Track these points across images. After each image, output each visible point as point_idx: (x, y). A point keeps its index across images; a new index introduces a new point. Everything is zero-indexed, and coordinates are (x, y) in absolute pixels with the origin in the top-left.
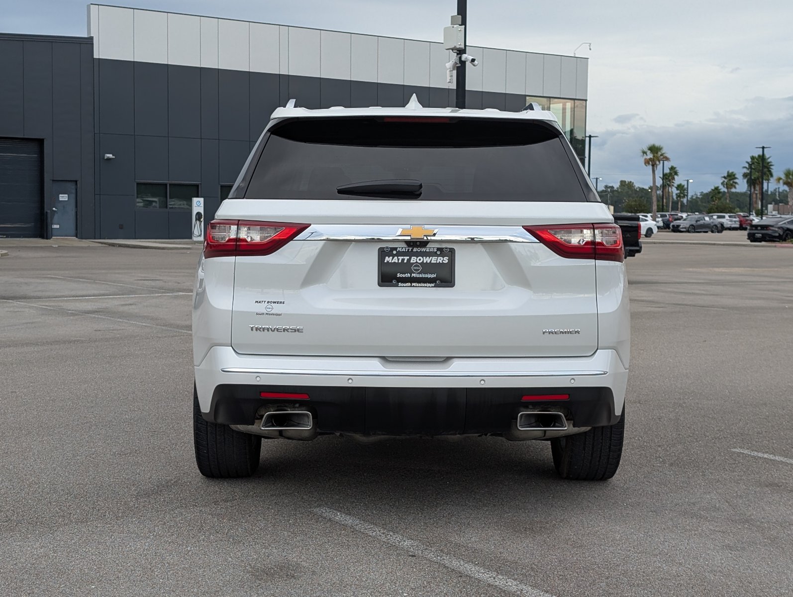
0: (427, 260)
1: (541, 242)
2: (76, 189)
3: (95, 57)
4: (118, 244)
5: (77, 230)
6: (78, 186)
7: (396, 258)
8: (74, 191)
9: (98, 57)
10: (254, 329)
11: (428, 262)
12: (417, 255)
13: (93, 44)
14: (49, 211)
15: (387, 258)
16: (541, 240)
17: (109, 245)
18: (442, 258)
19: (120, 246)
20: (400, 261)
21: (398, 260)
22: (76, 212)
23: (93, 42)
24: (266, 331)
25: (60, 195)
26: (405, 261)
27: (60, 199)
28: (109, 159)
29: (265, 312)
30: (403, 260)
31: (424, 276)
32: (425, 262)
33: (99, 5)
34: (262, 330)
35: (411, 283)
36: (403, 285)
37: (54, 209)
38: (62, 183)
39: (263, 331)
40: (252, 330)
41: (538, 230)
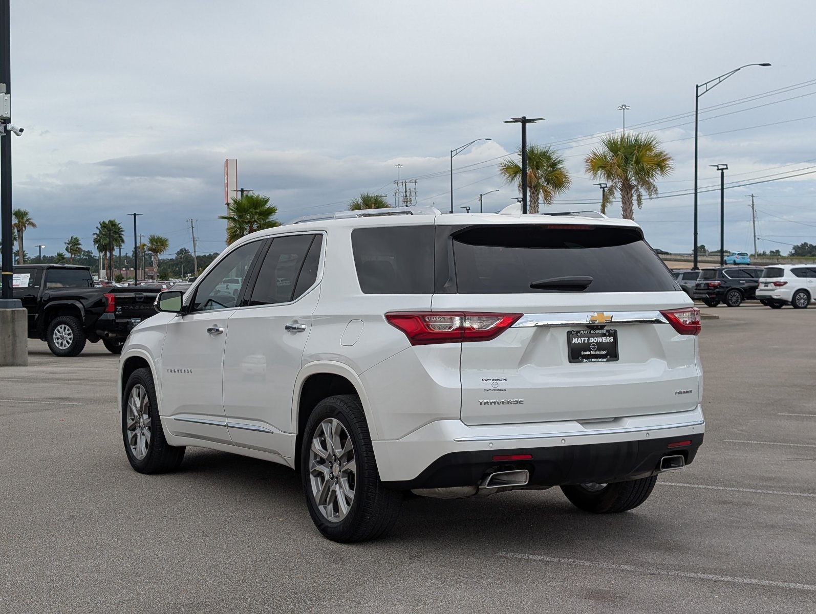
1: (670, 323)
10: (483, 403)
11: (601, 341)
12: (593, 336)
15: (574, 339)
18: (609, 338)
20: (583, 342)
21: (581, 340)
24: (493, 404)
29: (492, 388)
30: (585, 340)
31: (599, 353)
32: (598, 341)
34: (489, 403)
35: (591, 359)
36: (586, 360)
39: (491, 404)
40: (481, 404)
41: (669, 313)
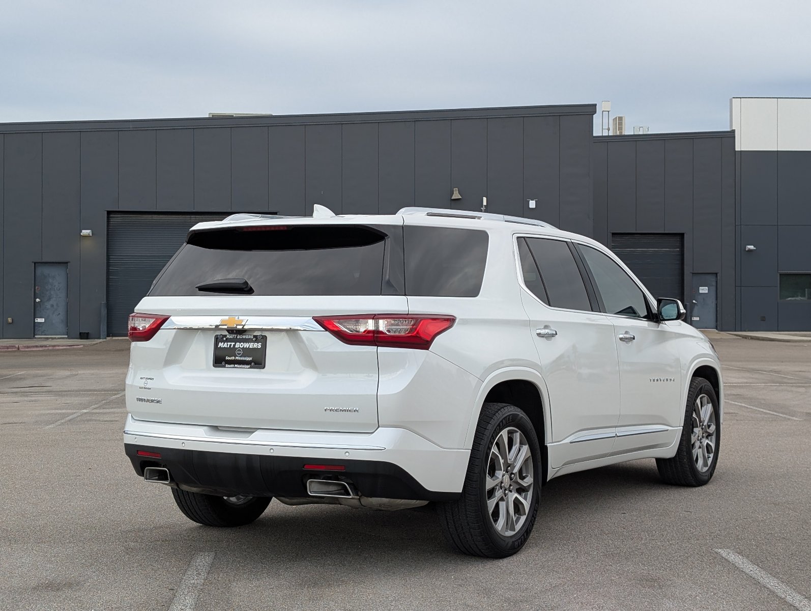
0: (246, 345)
1: (326, 330)
2: (717, 282)
3: (736, 150)
4: (751, 336)
5: (717, 321)
6: (719, 278)
7: (226, 343)
8: (714, 284)
9: (740, 150)
11: (247, 347)
12: (241, 341)
13: (735, 137)
14: (687, 304)
15: (220, 343)
16: (326, 329)
17: (743, 337)
18: (257, 344)
19: (752, 338)
20: (228, 347)
21: (227, 345)
22: (717, 304)
23: (734, 135)
25: (700, 288)
26: (232, 347)
27: (700, 292)
28: (750, 251)
29: (144, 386)
30: (231, 345)
31: (243, 359)
32: (245, 347)
33: (741, 98)
34: (141, 401)
35: (234, 364)
36: (229, 366)
37: (694, 301)
38: (702, 276)
41: (324, 320)
